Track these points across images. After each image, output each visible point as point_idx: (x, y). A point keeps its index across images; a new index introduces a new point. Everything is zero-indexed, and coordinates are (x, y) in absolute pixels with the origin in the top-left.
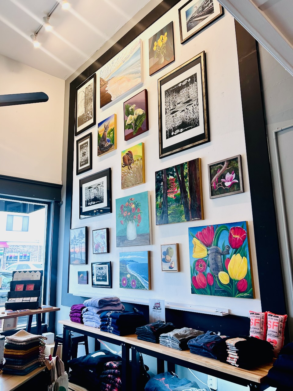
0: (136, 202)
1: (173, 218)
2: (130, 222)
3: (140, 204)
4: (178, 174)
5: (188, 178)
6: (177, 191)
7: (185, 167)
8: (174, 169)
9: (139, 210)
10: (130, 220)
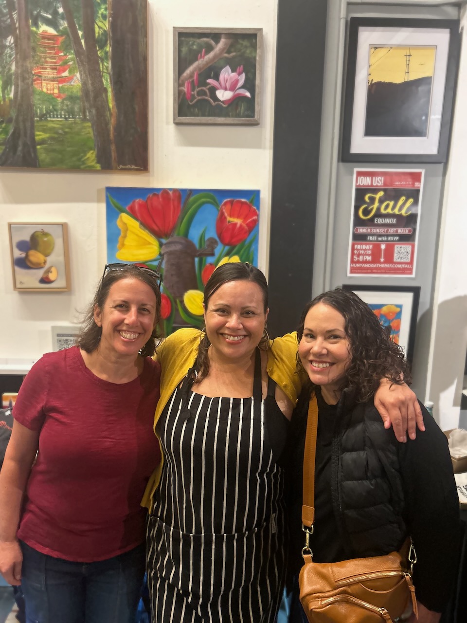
1: (54, 155)
4: (72, 25)
5: (108, 49)
6: (71, 79)
7: (100, 12)
8: (58, 8)
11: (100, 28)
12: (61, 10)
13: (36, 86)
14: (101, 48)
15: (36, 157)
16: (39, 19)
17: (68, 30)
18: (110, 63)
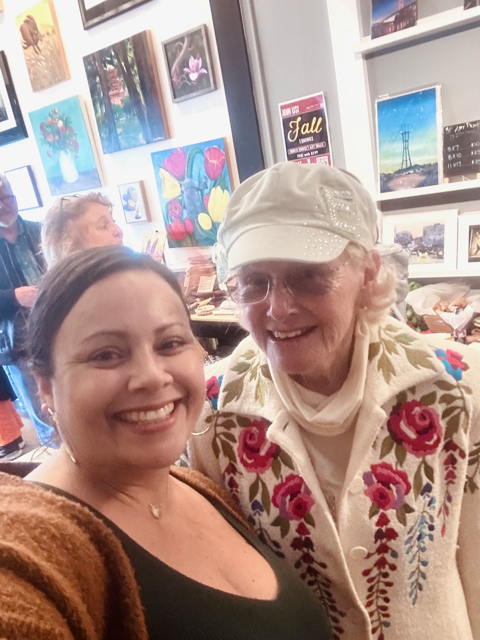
0: (64, 115)
2: (62, 152)
3: (70, 119)
4: (119, 60)
5: (136, 68)
6: (124, 92)
7: (128, 47)
9: (71, 130)
10: (62, 149)
11: (130, 57)
12: (113, 53)
13: (112, 102)
14: (133, 69)
15: (120, 144)
16: (106, 62)
17: (118, 64)
18: (138, 77)
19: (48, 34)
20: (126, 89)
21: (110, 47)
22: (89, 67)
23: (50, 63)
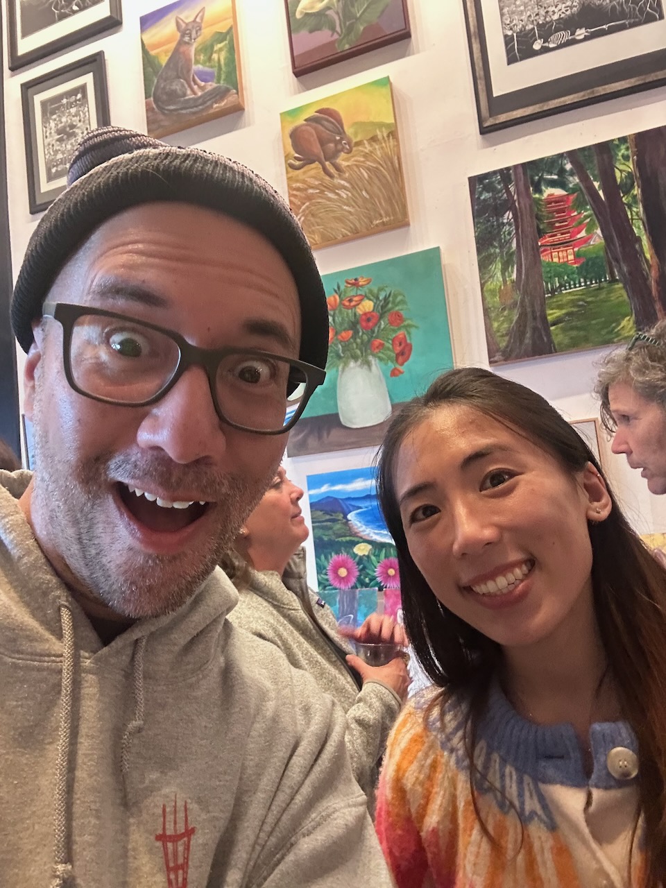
0: (381, 289)
1: (574, 333)
2: (352, 364)
3: (399, 298)
4: (585, 179)
5: (636, 191)
6: (589, 238)
7: (620, 154)
8: (565, 165)
9: (398, 319)
10: (355, 358)
11: (621, 171)
12: (568, 167)
13: (545, 258)
14: (627, 192)
15: (551, 341)
16: (542, 183)
17: (581, 185)
18: (641, 206)
19: (374, 139)
20: (599, 231)
21: (561, 156)
22: (485, 196)
23: (364, 193)
